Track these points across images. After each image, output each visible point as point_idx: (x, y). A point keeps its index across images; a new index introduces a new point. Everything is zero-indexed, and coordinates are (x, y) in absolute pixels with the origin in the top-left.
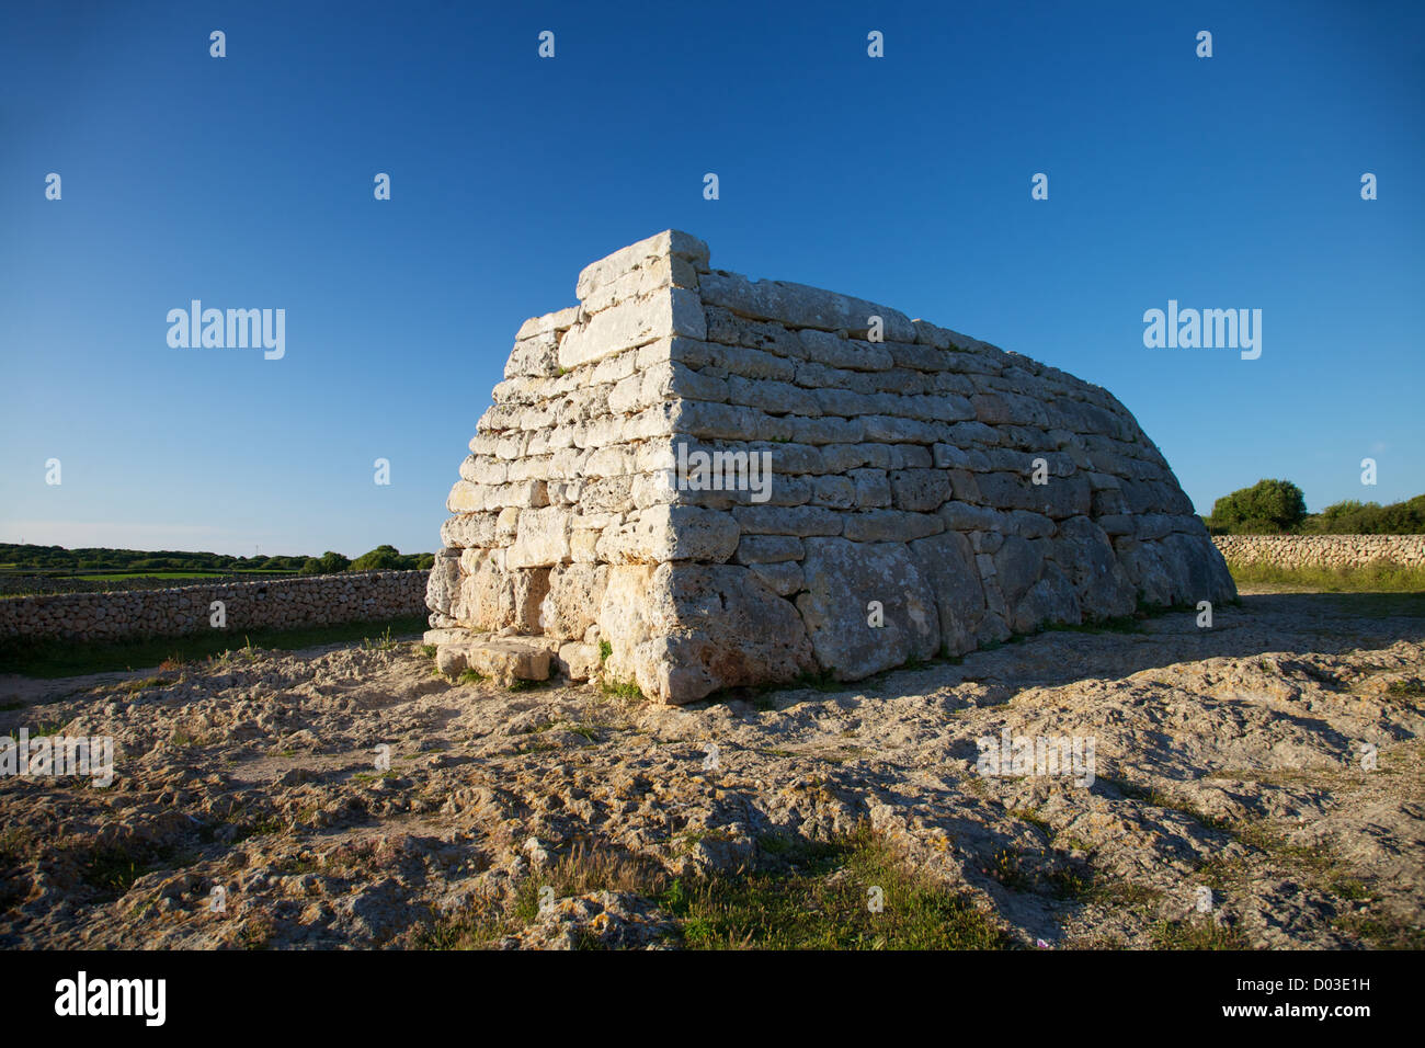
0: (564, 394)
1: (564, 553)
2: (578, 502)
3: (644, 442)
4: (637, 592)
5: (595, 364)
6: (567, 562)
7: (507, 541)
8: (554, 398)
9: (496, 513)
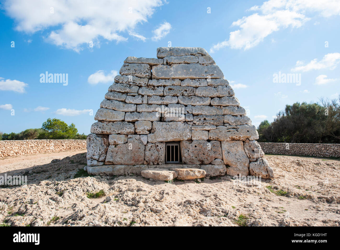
0: (164, 86)
1: (189, 137)
2: (192, 121)
3: (223, 107)
4: (242, 149)
5: (182, 80)
6: (191, 141)
7: (148, 132)
8: (158, 87)
9: (133, 122)
